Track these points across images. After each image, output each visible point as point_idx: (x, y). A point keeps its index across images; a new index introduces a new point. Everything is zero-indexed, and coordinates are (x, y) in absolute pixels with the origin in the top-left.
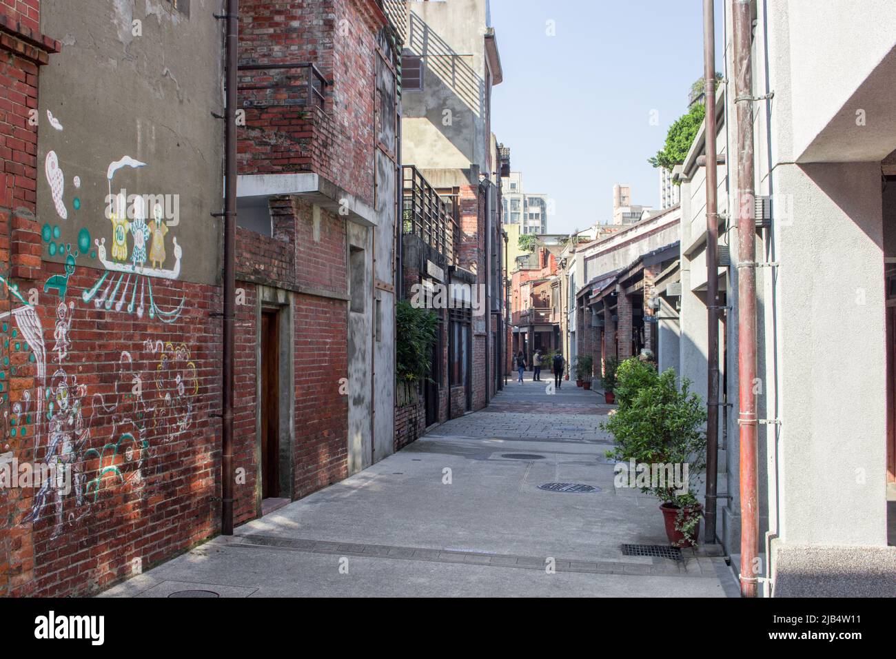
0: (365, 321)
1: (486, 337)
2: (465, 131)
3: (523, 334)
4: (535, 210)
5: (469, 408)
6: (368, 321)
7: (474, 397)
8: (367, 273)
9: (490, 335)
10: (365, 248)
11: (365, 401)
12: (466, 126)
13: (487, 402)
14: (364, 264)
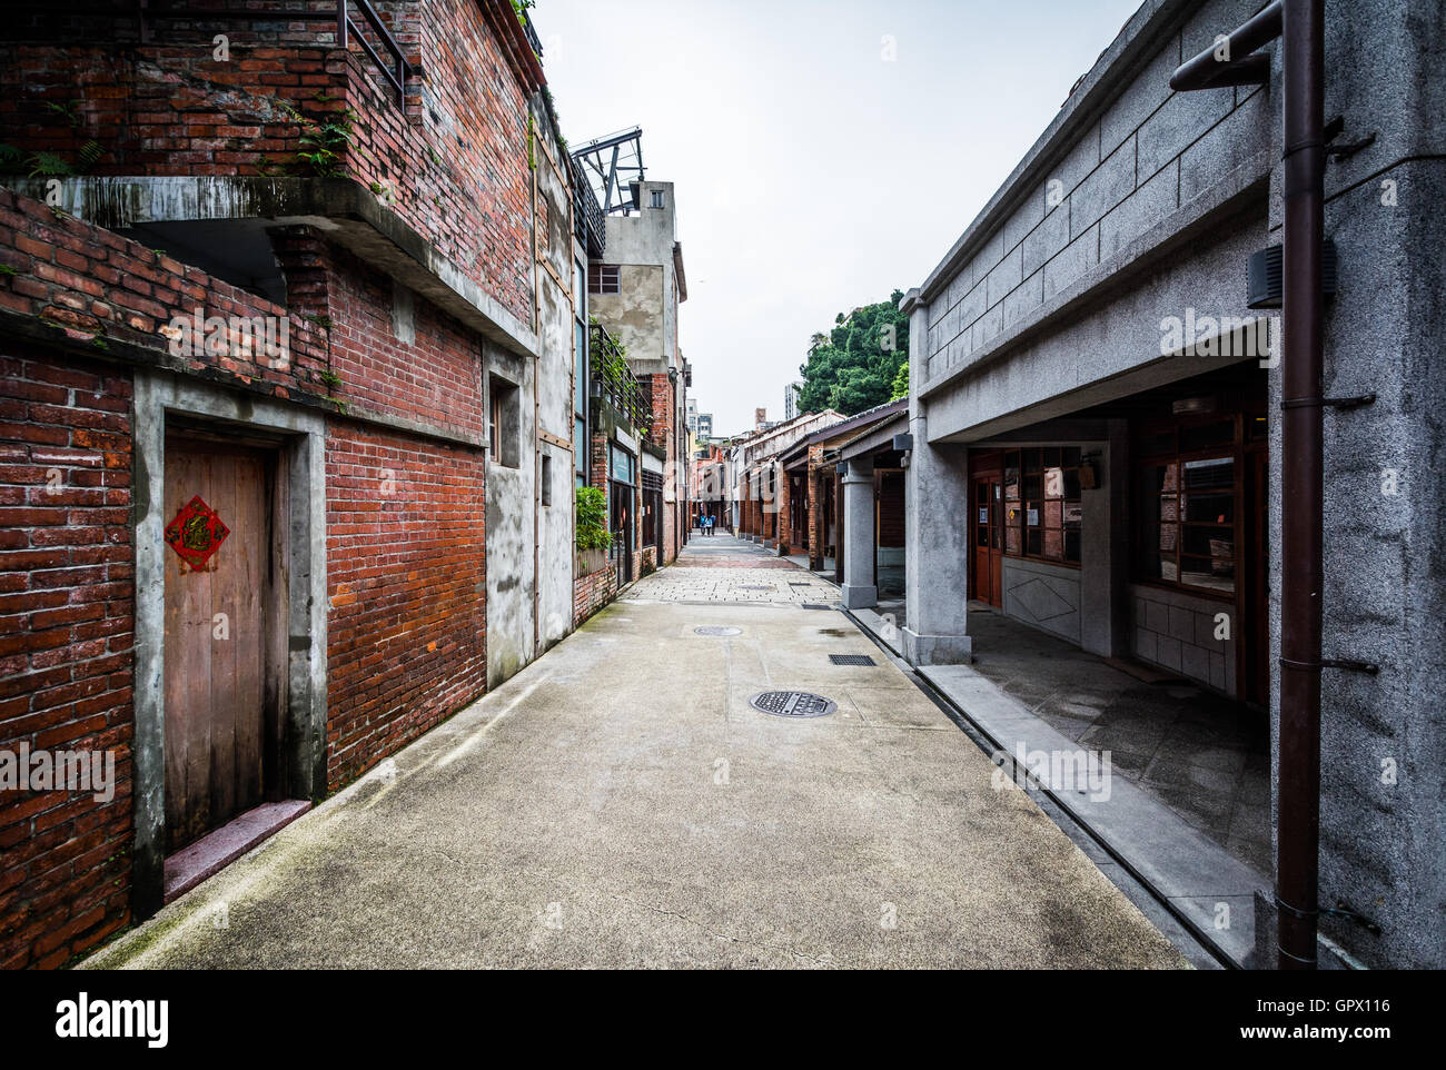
0: (521, 480)
1: (675, 504)
2: (657, 331)
3: (699, 503)
4: (705, 424)
5: (660, 563)
6: (527, 480)
7: (666, 555)
8: (525, 418)
9: (678, 504)
10: (519, 383)
11: (521, 583)
12: (658, 327)
13: (676, 556)
14: (518, 406)
